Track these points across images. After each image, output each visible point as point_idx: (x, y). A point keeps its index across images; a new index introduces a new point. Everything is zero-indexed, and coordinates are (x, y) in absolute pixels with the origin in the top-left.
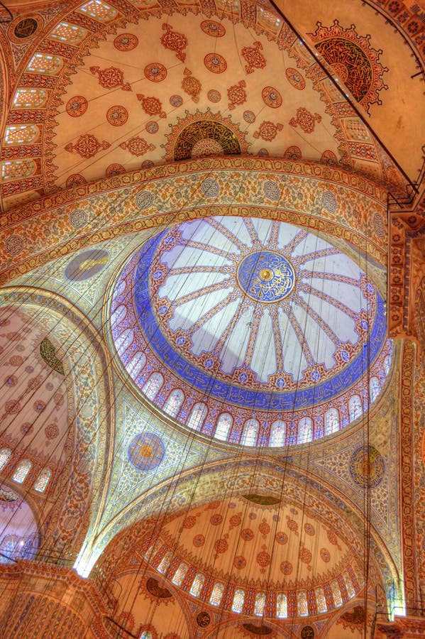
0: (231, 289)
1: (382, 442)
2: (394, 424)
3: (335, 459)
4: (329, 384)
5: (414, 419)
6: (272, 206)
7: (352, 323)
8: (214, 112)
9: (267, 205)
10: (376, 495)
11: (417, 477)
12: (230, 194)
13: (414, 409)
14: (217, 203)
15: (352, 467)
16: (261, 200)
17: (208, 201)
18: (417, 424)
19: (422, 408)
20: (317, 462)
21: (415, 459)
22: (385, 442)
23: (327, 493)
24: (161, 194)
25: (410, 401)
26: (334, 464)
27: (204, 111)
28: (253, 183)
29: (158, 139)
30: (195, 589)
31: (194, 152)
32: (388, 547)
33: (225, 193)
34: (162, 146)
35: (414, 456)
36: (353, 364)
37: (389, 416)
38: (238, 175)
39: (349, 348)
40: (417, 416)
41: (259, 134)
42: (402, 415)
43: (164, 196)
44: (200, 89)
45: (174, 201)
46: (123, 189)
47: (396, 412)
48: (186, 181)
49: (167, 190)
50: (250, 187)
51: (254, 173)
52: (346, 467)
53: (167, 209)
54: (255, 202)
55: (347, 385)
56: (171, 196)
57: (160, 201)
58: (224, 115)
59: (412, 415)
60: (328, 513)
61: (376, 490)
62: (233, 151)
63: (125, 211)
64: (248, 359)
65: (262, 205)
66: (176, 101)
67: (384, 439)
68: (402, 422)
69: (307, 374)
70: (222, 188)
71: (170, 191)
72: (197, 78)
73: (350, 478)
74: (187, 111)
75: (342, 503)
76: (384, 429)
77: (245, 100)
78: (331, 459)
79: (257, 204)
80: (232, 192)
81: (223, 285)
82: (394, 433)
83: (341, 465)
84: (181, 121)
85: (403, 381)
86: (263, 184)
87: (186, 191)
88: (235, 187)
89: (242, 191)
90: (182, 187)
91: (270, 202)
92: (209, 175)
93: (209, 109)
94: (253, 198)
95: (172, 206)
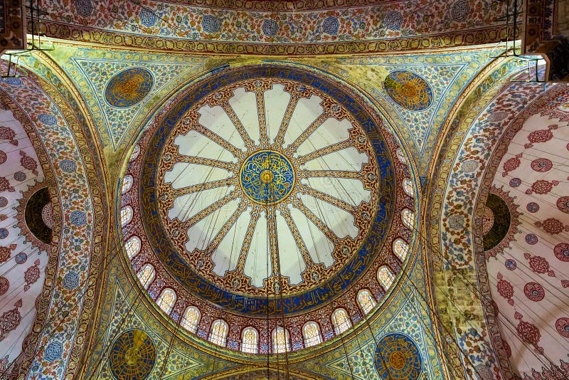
1: (374, 73)
3: (411, 126)
5: (330, 40)
8: (17, 204)
9: (83, 172)
10: (433, 81)
11: (391, 34)
12: (82, 202)
13: (318, 41)
14: (92, 214)
15: (414, 108)
16: (81, 176)
17: (90, 222)
18: (335, 38)
19: (318, 34)
20: (420, 148)
21: (372, 38)
22: (373, 70)
23: (448, 139)
24: (72, 264)
25: (310, 45)
26: (417, 128)
27: (16, 212)
28: (67, 182)
29: (33, 256)
32: (485, 65)
33: (81, 206)
34: (39, 253)
35: (368, 38)
38: (63, 193)
40: (326, 38)
42: (325, 54)
43: (75, 261)
45: (81, 253)
47: (335, 60)
48: (67, 239)
49: (70, 257)
50: (72, 184)
51: (58, 179)
52: (418, 115)
53: (86, 262)
54: (84, 181)
56: (76, 255)
57: (77, 267)
58: (20, 196)
59: (326, 44)
61: (429, 80)
64: (348, 208)
65: (85, 176)
67: (370, 72)
68: (332, 53)
69: (361, 149)
70: (78, 208)
71: (71, 255)
73: (428, 111)
74: (14, 227)
76: (359, 71)
78: (413, 131)
79: (86, 180)
80: (80, 200)
82: (357, 61)
83: (416, 120)
84: (23, 233)
85: (289, 54)
86: (66, 173)
87: (76, 241)
88: (75, 197)
89: (77, 191)
90: (72, 244)
91: (80, 169)
92: (67, 218)
93: (14, 208)
94: (81, 183)
95: (86, 256)
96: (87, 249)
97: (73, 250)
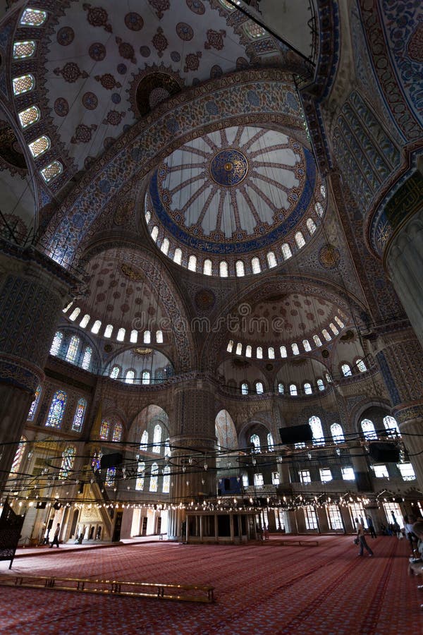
0: (211, 186)
1: (334, 239)
2: (338, 226)
3: (309, 260)
4: (290, 219)
5: (350, 218)
6: (217, 120)
7: (292, 174)
8: (151, 65)
9: (214, 121)
12: (187, 124)
14: (182, 135)
15: (320, 260)
16: (208, 119)
17: (175, 136)
21: (356, 242)
22: (336, 239)
23: (311, 280)
24: (145, 145)
25: (344, 208)
26: (309, 263)
27: (143, 67)
28: (198, 108)
29: (124, 106)
30: (260, 355)
31: (151, 105)
33: (183, 125)
34: (129, 110)
35: (356, 240)
36: (301, 200)
37: (333, 222)
38: (186, 107)
39: (295, 190)
40: (351, 215)
41: (187, 68)
42: (341, 219)
43: (148, 146)
44: (133, 50)
45: (155, 146)
46: (120, 154)
47: (337, 218)
48: (155, 128)
49: (147, 140)
50: (197, 113)
51: (196, 101)
52: (317, 262)
53: (153, 154)
54: (205, 122)
55: (302, 214)
56: (151, 143)
57: (146, 150)
58: (158, 64)
60: (315, 290)
62: (176, 90)
63: (128, 167)
64: (238, 224)
65: (210, 122)
66: (122, 69)
67: (334, 237)
68: (343, 223)
69: (275, 218)
70: (180, 122)
71: (149, 140)
72: (127, 42)
73: (321, 267)
74: (133, 74)
75: (321, 282)
76: (333, 231)
77: (167, 44)
78: (307, 261)
79: (207, 123)
80: (187, 122)
81: (205, 186)
82: (340, 231)
83: (314, 262)
84: (132, 84)
85: (336, 198)
86: (205, 107)
87: (159, 136)
88: (188, 118)
89: (194, 118)
90: (155, 134)
91: (214, 118)
92: (168, 117)
93: (146, 64)
94: (203, 120)
95: (155, 150)
96: (159, 148)
97: (152, 139)
